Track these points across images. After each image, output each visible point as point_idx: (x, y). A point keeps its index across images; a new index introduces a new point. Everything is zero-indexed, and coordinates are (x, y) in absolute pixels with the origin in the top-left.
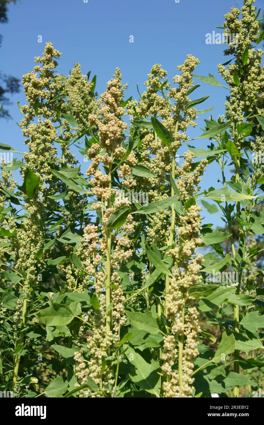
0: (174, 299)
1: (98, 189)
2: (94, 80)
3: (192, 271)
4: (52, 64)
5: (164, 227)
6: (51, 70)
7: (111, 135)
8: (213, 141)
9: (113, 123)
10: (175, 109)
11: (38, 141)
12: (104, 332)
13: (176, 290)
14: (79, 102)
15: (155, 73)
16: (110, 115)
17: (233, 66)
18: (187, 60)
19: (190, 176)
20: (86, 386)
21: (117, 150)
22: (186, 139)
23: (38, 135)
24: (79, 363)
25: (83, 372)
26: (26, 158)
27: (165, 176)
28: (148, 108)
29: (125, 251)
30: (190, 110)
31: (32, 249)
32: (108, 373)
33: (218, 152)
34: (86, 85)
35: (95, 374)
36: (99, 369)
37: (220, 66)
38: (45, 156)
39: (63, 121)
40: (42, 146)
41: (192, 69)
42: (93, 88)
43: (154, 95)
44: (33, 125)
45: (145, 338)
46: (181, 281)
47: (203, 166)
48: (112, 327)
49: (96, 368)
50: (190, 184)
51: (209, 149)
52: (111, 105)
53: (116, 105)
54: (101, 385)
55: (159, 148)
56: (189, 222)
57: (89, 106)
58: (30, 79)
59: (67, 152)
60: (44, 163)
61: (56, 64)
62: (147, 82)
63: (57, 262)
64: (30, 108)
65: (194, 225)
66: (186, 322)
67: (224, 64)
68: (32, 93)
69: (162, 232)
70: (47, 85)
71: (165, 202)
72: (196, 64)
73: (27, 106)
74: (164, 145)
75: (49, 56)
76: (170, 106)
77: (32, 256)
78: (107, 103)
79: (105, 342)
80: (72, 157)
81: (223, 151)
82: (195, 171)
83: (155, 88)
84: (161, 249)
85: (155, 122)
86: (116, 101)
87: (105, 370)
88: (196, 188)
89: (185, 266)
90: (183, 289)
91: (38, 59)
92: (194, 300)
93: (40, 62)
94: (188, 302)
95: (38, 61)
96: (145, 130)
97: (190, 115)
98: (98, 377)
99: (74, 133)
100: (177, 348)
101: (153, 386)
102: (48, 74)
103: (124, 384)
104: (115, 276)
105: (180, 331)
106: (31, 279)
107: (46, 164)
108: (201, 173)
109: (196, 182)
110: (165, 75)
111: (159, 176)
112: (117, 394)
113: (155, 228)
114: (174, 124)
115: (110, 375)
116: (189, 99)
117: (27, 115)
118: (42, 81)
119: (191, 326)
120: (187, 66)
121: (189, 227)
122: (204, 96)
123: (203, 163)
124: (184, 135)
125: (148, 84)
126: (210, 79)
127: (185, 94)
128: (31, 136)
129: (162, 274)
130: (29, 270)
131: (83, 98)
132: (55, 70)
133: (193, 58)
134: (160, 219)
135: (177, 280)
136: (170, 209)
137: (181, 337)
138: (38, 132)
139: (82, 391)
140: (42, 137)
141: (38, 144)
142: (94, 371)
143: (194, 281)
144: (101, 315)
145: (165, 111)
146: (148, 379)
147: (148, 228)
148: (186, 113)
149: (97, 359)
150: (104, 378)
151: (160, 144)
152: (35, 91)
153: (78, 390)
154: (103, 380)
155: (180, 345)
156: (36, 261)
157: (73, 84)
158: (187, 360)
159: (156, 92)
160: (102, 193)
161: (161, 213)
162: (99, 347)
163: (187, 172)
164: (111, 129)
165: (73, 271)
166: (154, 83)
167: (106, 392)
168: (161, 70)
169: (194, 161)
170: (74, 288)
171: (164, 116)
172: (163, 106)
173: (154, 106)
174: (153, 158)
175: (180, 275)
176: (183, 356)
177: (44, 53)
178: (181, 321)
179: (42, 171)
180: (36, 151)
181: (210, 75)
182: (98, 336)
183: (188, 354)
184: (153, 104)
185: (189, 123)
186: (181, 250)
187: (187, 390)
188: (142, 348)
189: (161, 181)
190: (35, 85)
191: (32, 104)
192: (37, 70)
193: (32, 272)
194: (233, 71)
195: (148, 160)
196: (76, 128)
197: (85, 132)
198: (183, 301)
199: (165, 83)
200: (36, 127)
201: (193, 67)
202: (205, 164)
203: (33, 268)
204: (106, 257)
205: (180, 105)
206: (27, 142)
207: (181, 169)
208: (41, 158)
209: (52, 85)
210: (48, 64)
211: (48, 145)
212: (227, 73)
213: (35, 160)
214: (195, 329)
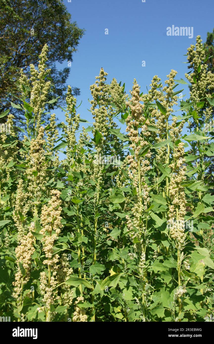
0: (173, 188)
1: (132, 138)
2: (124, 86)
3: (181, 174)
4: (104, 79)
5: (164, 154)
6: (103, 82)
7: (137, 111)
8: (184, 112)
9: (138, 105)
10: (167, 97)
11: (100, 117)
12: (140, 205)
13: (174, 184)
14: (117, 97)
15: (155, 80)
16: (136, 102)
17: (192, 74)
18: (171, 73)
19: (176, 129)
20: (132, 230)
21: (140, 118)
22: (173, 111)
23: (100, 114)
24: (128, 220)
25: (130, 224)
26: (94, 125)
27: (164, 130)
28: (153, 97)
29: (147, 167)
30: (174, 97)
31: (100, 169)
32: (142, 224)
33: (188, 117)
34: (120, 88)
35: (136, 225)
36: (138, 222)
37: (186, 74)
38: (103, 124)
39: (109, 106)
40: (102, 119)
41: (174, 77)
42: (123, 89)
43: (155, 90)
44: (96, 109)
45: (159, 207)
46: (176, 179)
47: (183, 124)
48: (143, 203)
49: (137, 222)
50: (177, 133)
51: (183, 116)
52: (136, 97)
53: (138, 97)
54: (139, 230)
55: (160, 116)
56: (179, 151)
57: (122, 98)
58: (94, 87)
59: (112, 121)
60: (103, 127)
61: (105, 79)
62: (151, 84)
63: (112, 174)
64: (94, 101)
65: (181, 152)
66: (179, 199)
67: (188, 73)
68: (95, 94)
69: (164, 157)
70: (102, 90)
71: (165, 142)
72: (176, 74)
73: (93, 100)
74: (162, 115)
75: (102, 75)
76: (164, 95)
77: (100, 172)
78: (134, 96)
79: (140, 210)
80: (114, 124)
81: (190, 116)
82: (179, 127)
83: (155, 87)
84: (163, 165)
85: (158, 104)
86: (138, 94)
87: (141, 223)
88: (179, 135)
89: (178, 172)
90: (177, 183)
91: (97, 77)
92: (183, 188)
93: (98, 78)
94: (180, 189)
95: (97, 78)
96: (151, 108)
97: (174, 99)
98: (138, 226)
99: (115, 112)
100: (176, 211)
101: (164, 229)
102: (102, 84)
103: (150, 229)
104: (143, 179)
105: (177, 203)
106: (100, 183)
107: (104, 128)
108: (182, 127)
109: (179, 132)
110: (160, 80)
111: (160, 130)
112: (147, 234)
113: (160, 155)
114: (167, 104)
115: (143, 225)
116: (173, 91)
117: (93, 105)
118: (100, 88)
119: (182, 201)
120: (171, 75)
121: (179, 153)
122: (181, 89)
123: (183, 122)
124: (172, 109)
125: (152, 85)
126: (181, 81)
127: (172, 89)
128: (96, 115)
129: (166, 177)
130: (99, 178)
131: (119, 95)
132: (105, 82)
133: (174, 71)
134: (162, 151)
135: (174, 179)
136: (167, 146)
137: (177, 206)
138: (99, 112)
139: (130, 233)
140: (102, 115)
141: (100, 118)
142: (136, 223)
143: (182, 179)
144: (138, 197)
145: (162, 98)
146: (161, 226)
147: (157, 155)
148: (172, 98)
149: (137, 218)
150: (141, 226)
151: (160, 114)
152: (96, 93)
153: (128, 232)
154: (140, 227)
155: (177, 210)
156: (102, 174)
157: (112, 88)
158: (180, 216)
159: (156, 89)
160: (134, 140)
161: (163, 148)
162: (137, 212)
163: (174, 127)
164: (137, 108)
165: (120, 178)
166: (155, 85)
167: (142, 233)
168: (158, 78)
169: (177, 122)
170: (121, 186)
171: (161, 101)
172: (160, 96)
173: (155, 96)
174: (157, 121)
175: (176, 177)
176: (179, 215)
177: (100, 74)
178: (177, 199)
179: (102, 131)
180: (99, 122)
181: (181, 79)
182: (137, 207)
183: (181, 214)
184: (154, 95)
185: (174, 103)
186: (176, 165)
187: (182, 230)
188: (158, 212)
189: (162, 132)
190: (97, 90)
191: (95, 99)
192: (97, 83)
193: (101, 180)
194: (193, 76)
195: (154, 123)
196: (116, 109)
197: (121, 111)
198: (177, 189)
199: (160, 85)
200: (98, 110)
201: (174, 75)
202: (184, 122)
203: (101, 178)
204: (138, 170)
205: (169, 94)
206: (94, 118)
207: (171, 126)
208: (102, 125)
209: (104, 90)
210: (102, 79)
211: (105, 118)
212: (190, 77)
213: (99, 126)
214: (184, 202)
